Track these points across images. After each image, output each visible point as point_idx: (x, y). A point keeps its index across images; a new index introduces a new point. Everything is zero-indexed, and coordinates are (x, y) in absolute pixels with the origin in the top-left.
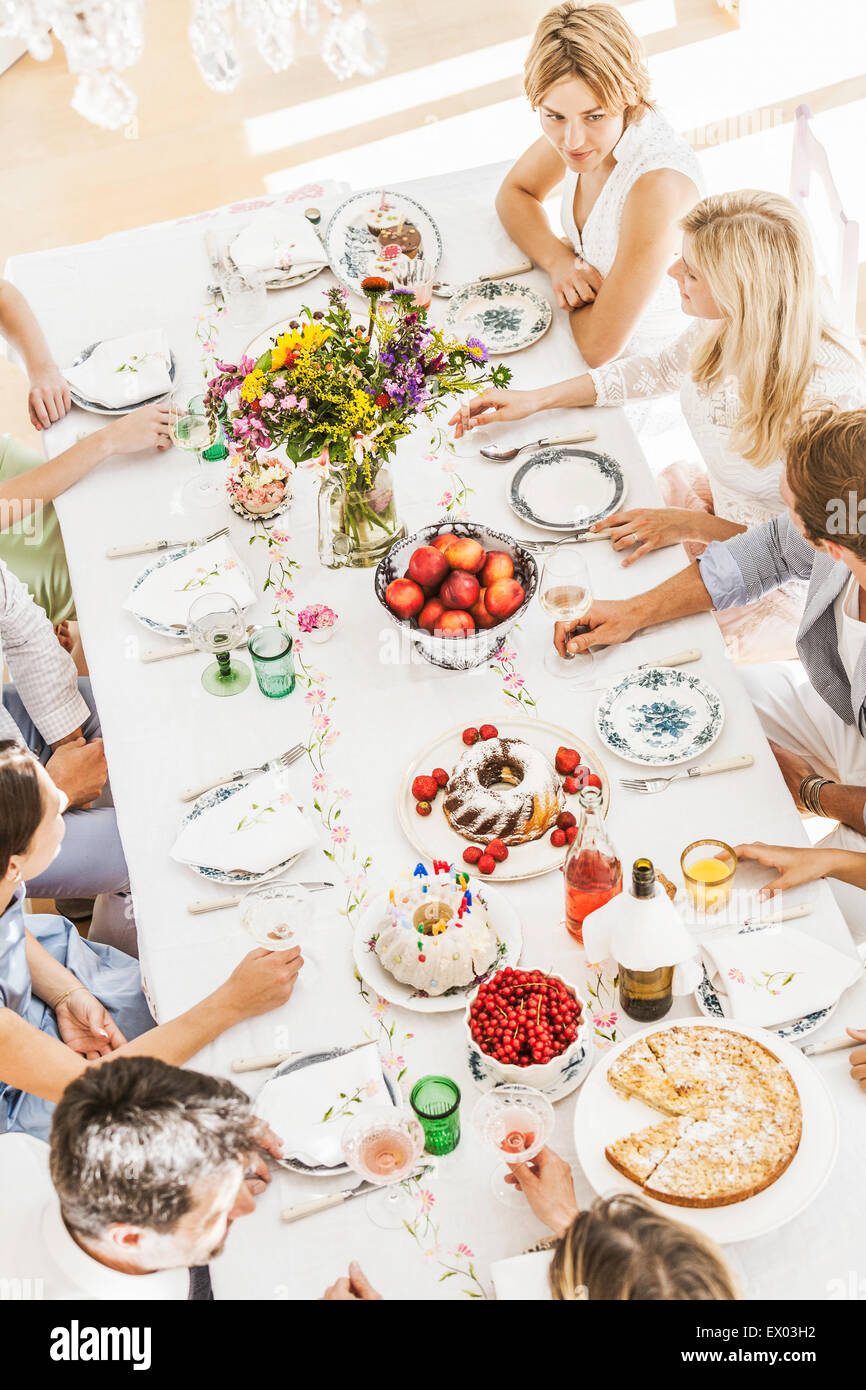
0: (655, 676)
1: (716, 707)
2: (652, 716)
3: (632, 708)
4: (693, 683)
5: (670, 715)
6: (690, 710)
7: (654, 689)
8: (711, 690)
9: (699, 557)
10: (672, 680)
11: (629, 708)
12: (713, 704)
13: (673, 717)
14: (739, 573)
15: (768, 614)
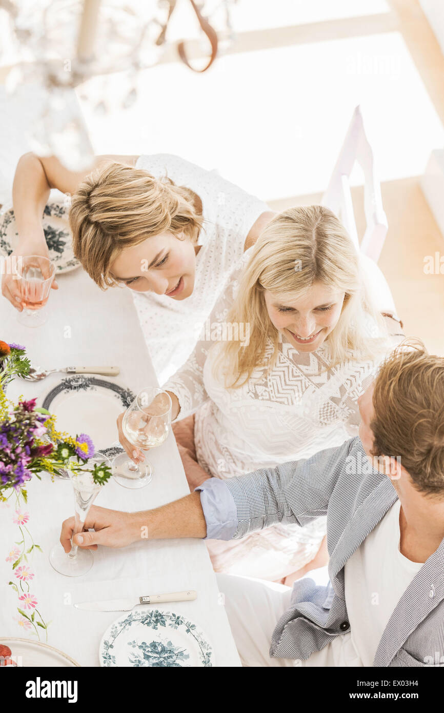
0: (156, 616)
1: (208, 654)
2: (150, 654)
3: (133, 644)
4: (190, 628)
5: (166, 655)
6: (185, 653)
7: (155, 628)
8: (204, 638)
9: (199, 488)
10: (171, 622)
11: (130, 644)
12: (205, 651)
13: (169, 657)
14: (234, 508)
15: (255, 545)
